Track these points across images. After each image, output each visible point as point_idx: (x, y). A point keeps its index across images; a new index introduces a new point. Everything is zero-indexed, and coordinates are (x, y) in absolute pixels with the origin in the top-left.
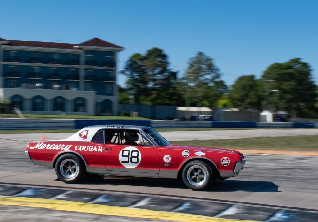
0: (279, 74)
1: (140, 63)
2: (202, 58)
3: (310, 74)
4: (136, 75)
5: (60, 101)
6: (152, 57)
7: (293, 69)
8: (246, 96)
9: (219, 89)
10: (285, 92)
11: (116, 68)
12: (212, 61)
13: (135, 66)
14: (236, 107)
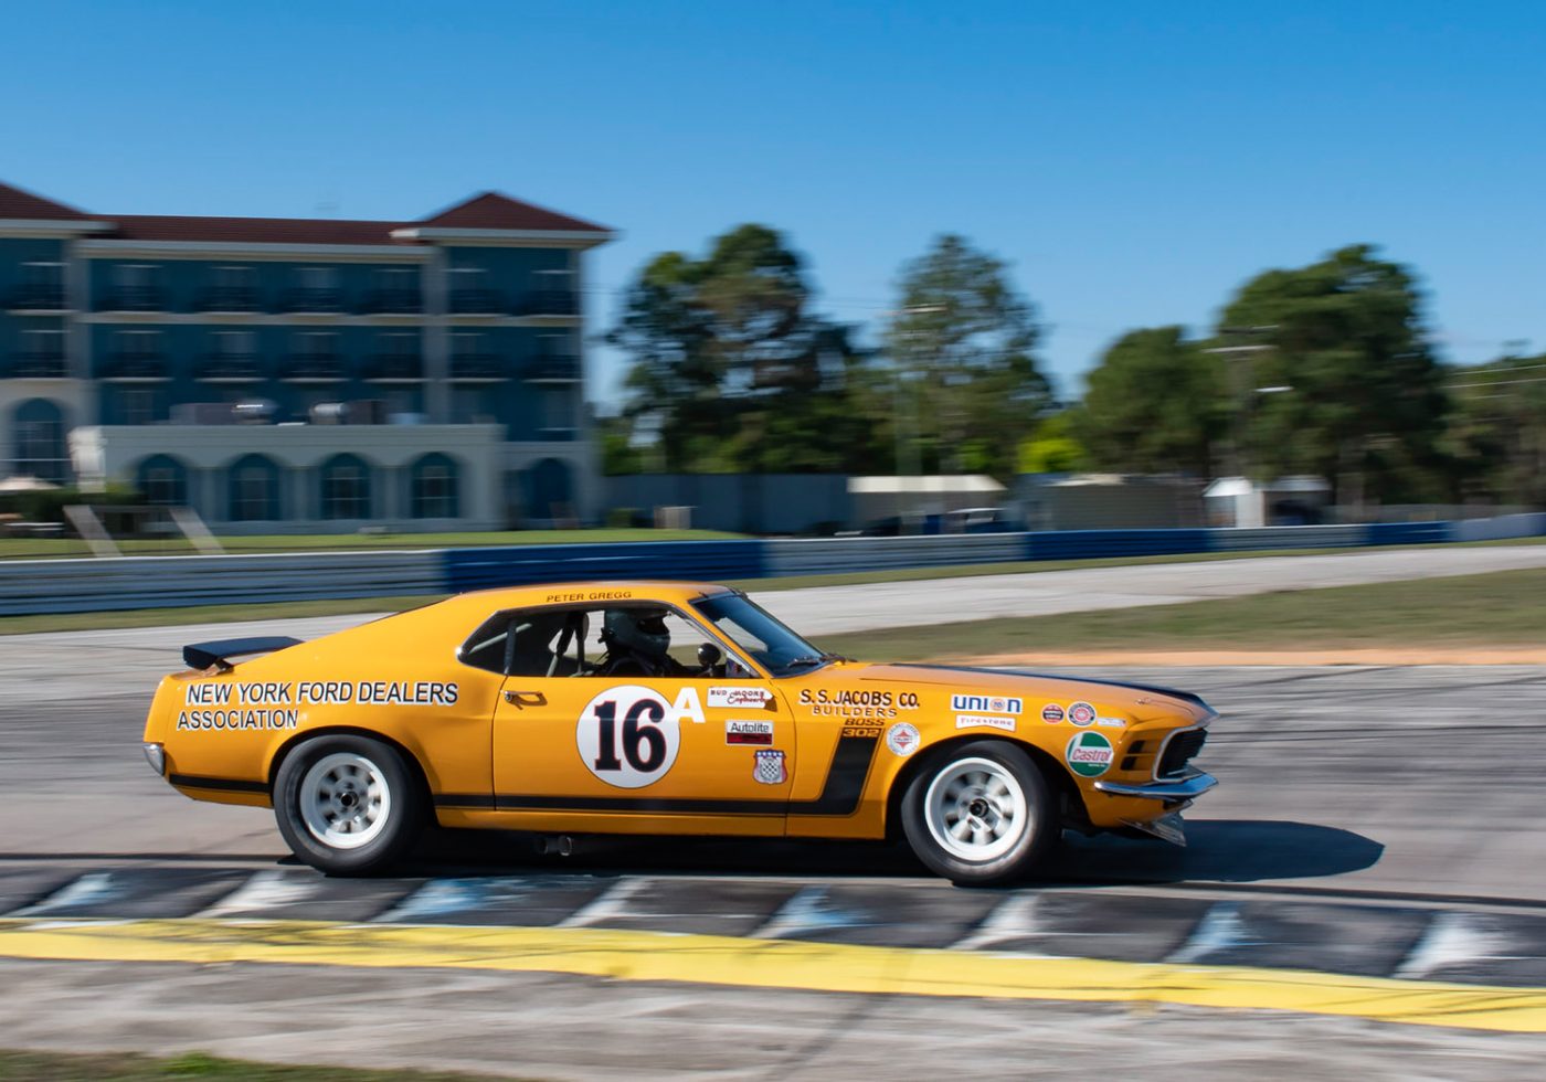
0: (1288, 318)
1: (686, 293)
2: (956, 263)
3: (1413, 315)
4: (671, 350)
5: (350, 475)
6: (736, 265)
7: (1345, 292)
8: (1149, 419)
9: (1015, 395)
10: (1317, 393)
11: (580, 320)
12: (1000, 274)
13: (663, 307)
14: (1105, 465)
